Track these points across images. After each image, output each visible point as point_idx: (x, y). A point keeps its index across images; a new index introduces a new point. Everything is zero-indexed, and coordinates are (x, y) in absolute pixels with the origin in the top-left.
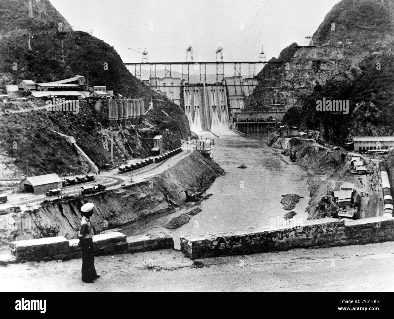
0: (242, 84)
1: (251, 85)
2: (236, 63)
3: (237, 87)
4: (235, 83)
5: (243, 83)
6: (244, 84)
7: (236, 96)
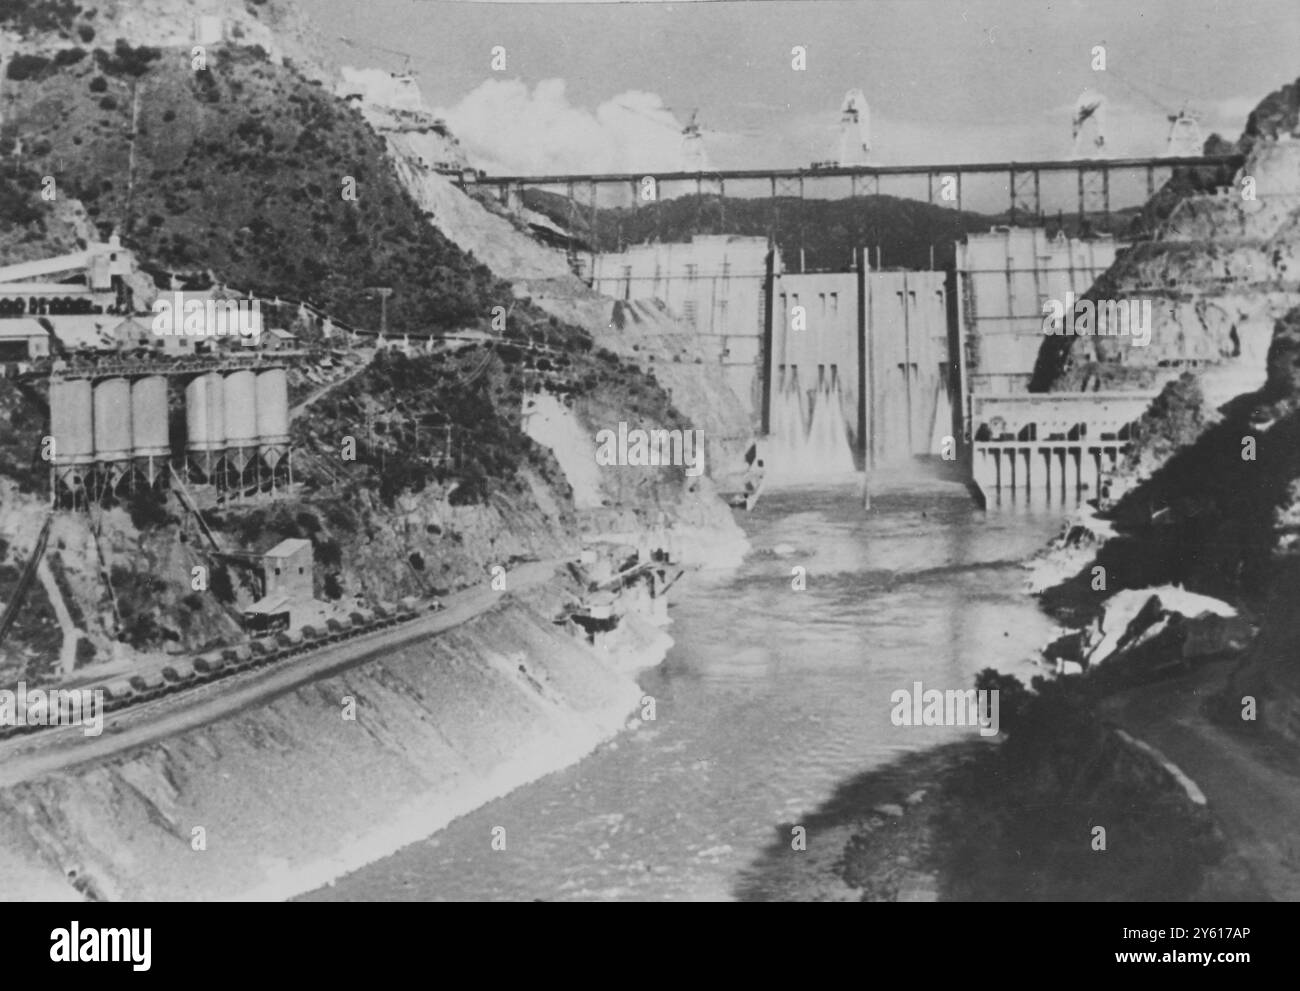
0: (1041, 265)
1: (1084, 270)
2: (1015, 169)
3: (1018, 278)
4: (1009, 259)
5: (1047, 258)
6: (1050, 265)
7: (1011, 317)
